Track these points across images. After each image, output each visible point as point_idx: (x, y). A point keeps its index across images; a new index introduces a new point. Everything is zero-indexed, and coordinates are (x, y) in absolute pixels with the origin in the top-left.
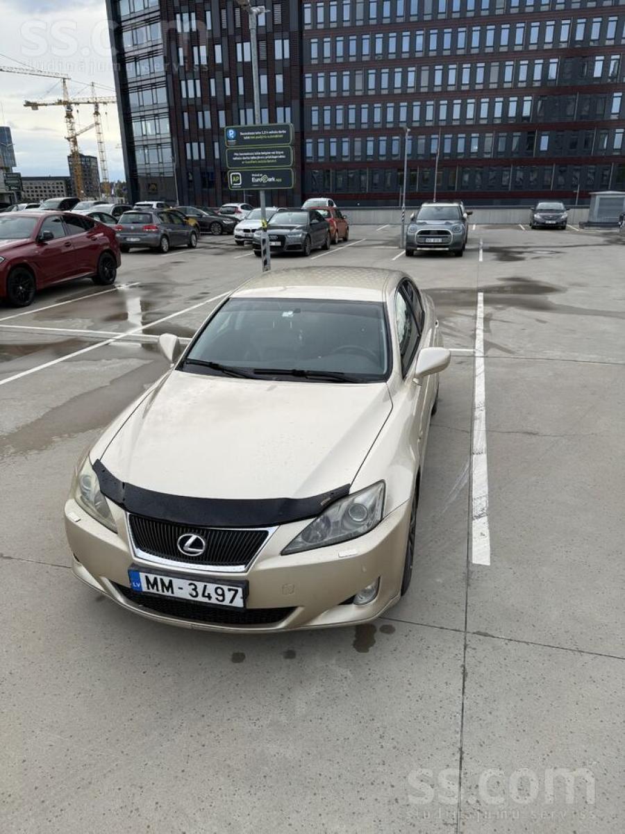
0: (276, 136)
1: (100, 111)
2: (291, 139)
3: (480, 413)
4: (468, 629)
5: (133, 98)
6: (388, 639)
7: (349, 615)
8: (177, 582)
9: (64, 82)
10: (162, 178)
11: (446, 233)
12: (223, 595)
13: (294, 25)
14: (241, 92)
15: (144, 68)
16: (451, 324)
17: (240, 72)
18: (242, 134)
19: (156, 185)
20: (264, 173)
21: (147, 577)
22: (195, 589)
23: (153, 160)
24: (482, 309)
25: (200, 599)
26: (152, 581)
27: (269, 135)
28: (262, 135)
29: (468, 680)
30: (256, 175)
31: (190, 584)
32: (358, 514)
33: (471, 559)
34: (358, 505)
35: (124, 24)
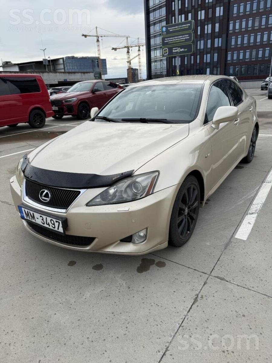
0: (185, 28)
1: (140, 49)
2: (192, 28)
5: (152, 41)
6: (158, 270)
7: (128, 249)
8: (37, 215)
9: (127, 38)
10: (161, 75)
12: (54, 224)
15: (157, 27)
17: (199, 24)
18: (169, 29)
20: (178, 47)
21: (25, 210)
22: (43, 219)
23: (158, 67)
25: (46, 225)
26: (27, 213)
27: (182, 27)
28: (178, 28)
29: (196, 304)
30: (175, 49)
31: (41, 216)
32: (136, 188)
33: (235, 235)
34: (137, 182)
35: (150, 10)
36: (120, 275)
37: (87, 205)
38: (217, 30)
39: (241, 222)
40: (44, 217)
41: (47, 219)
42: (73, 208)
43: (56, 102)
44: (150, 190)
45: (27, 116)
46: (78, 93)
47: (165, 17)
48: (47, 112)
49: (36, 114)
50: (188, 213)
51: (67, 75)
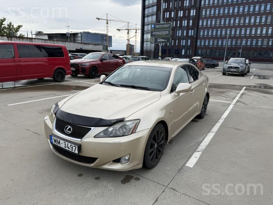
0: (167, 27)
1: (137, 32)
2: (171, 27)
3: (221, 121)
4: (168, 186)
5: (146, 28)
6: (135, 182)
8: (62, 142)
9: (128, 24)
10: (150, 51)
11: (238, 68)
12: (72, 148)
13: (198, 6)
14: (178, 25)
15: (150, 19)
16: (228, 94)
17: (179, 19)
18: (156, 26)
19: (149, 53)
20: (161, 38)
22: (65, 145)
23: (149, 46)
24: (243, 91)
25: (67, 148)
26: (55, 139)
27: (164, 26)
28: (162, 26)
29: (156, 203)
30: (159, 39)
31: (64, 143)
32: (126, 129)
33: (186, 164)
34: (126, 125)
35: (146, 7)
36: (111, 184)
37: (95, 137)
38: (191, 24)
39: (191, 156)
40: (67, 143)
41: (69, 144)
42: (85, 138)
43: (74, 65)
44: (133, 131)
45: (52, 74)
46: (91, 60)
47: (156, 13)
48: (67, 71)
49: (59, 72)
50: (157, 147)
51: (83, 45)
